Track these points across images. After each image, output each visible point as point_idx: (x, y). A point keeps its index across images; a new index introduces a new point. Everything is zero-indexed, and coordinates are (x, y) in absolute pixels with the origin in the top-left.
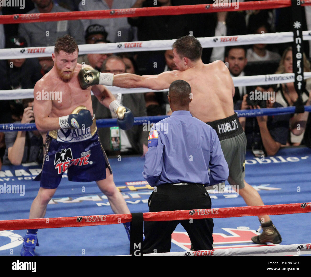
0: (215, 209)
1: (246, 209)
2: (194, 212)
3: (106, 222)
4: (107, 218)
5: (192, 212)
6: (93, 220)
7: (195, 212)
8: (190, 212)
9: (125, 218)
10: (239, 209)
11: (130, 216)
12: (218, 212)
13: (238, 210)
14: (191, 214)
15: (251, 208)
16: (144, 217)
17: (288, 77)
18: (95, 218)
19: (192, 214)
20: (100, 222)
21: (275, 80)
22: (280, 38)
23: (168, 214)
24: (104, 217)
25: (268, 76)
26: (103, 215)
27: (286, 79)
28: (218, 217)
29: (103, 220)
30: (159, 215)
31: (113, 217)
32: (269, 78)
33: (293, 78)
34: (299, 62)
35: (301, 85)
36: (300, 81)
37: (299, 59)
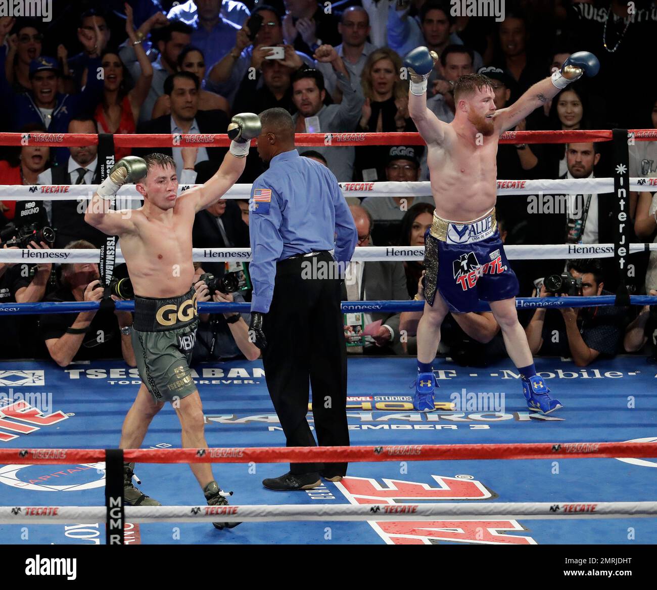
0: (238, 449)
1: (286, 451)
2: (204, 451)
3: (65, 460)
4: (66, 454)
5: (201, 452)
6: (45, 456)
7: (206, 452)
8: (198, 452)
9: (95, 456)
10: (275, 450)
11: (103, 453)
12: (242, 454)
13: (273, 452)
14: (198, 456)
15: (295, 450)
16: (125, 456)
17: (605, 249)
18: (47, 453)
19: (201, 455)
20: (55, 459)
23: (163, 454)
24: (63, 452)
26: (60, 450)
27: (602, 253)
28: (241, 461)
29: (61, 456)
30: (148, 454)
31: (76, 452)
32: (575, 249)
33: (613, 250)
34: (622, 226)
35: (624, 263)
36: (623, 257)
37: (622, 222)
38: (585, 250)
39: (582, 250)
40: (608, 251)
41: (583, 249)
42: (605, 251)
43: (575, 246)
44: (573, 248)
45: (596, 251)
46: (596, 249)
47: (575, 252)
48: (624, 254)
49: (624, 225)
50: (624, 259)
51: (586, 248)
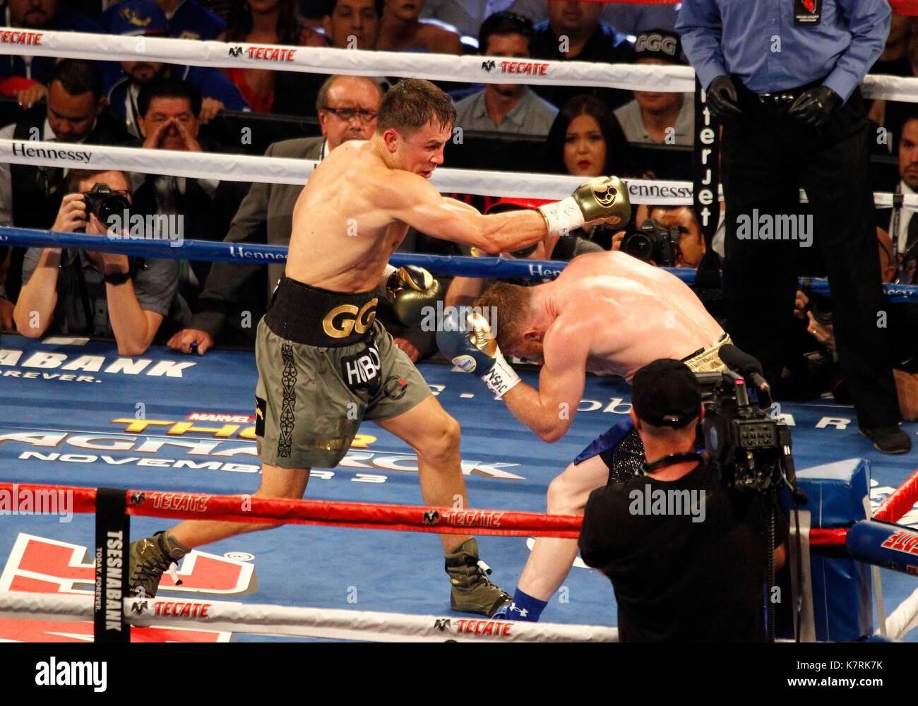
17: (676, 191)
21: (641, 194)
22: (661, 81)
27: (671, 196)
33: (690, 193)
34: (706, 153)
35: (709, 217)
36: (707, 206)
37: (707, 146)
38: (644, 189)
39: (638, 190)
40: (682, 195)
41: (640, 187)
42: (676, 195)
45: (662, 195)
46: (661, 191)
48: (710, 202)
49: (709, 151)
50: (709, 210)
51: (646, 187)
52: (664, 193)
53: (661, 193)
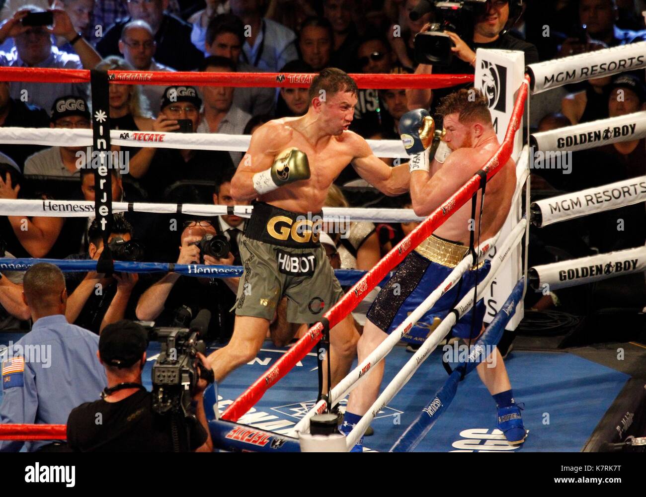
17: (84, 208)
21: (60, 210)
22: (70, 139)
25: (47, 202)
27: (80, 211)
32: (50, 206)
33: (93, 209)
34: (102, 182)
35: (106, 224)
36: (105, 217)
37: (103, 178)
38: (62, 207)
39: (58, 207)
40: (87, 210)
41: (60, 206)
42: (83, 210)
43: (50, 202)
44: (48, 205)
45: (74, 210)
47: (50, 209)
48: (106, 214)
49: (104, 181)
50: (106, 220)
51: (63, 205)
52: (75, 208)
53: (73, 209)
